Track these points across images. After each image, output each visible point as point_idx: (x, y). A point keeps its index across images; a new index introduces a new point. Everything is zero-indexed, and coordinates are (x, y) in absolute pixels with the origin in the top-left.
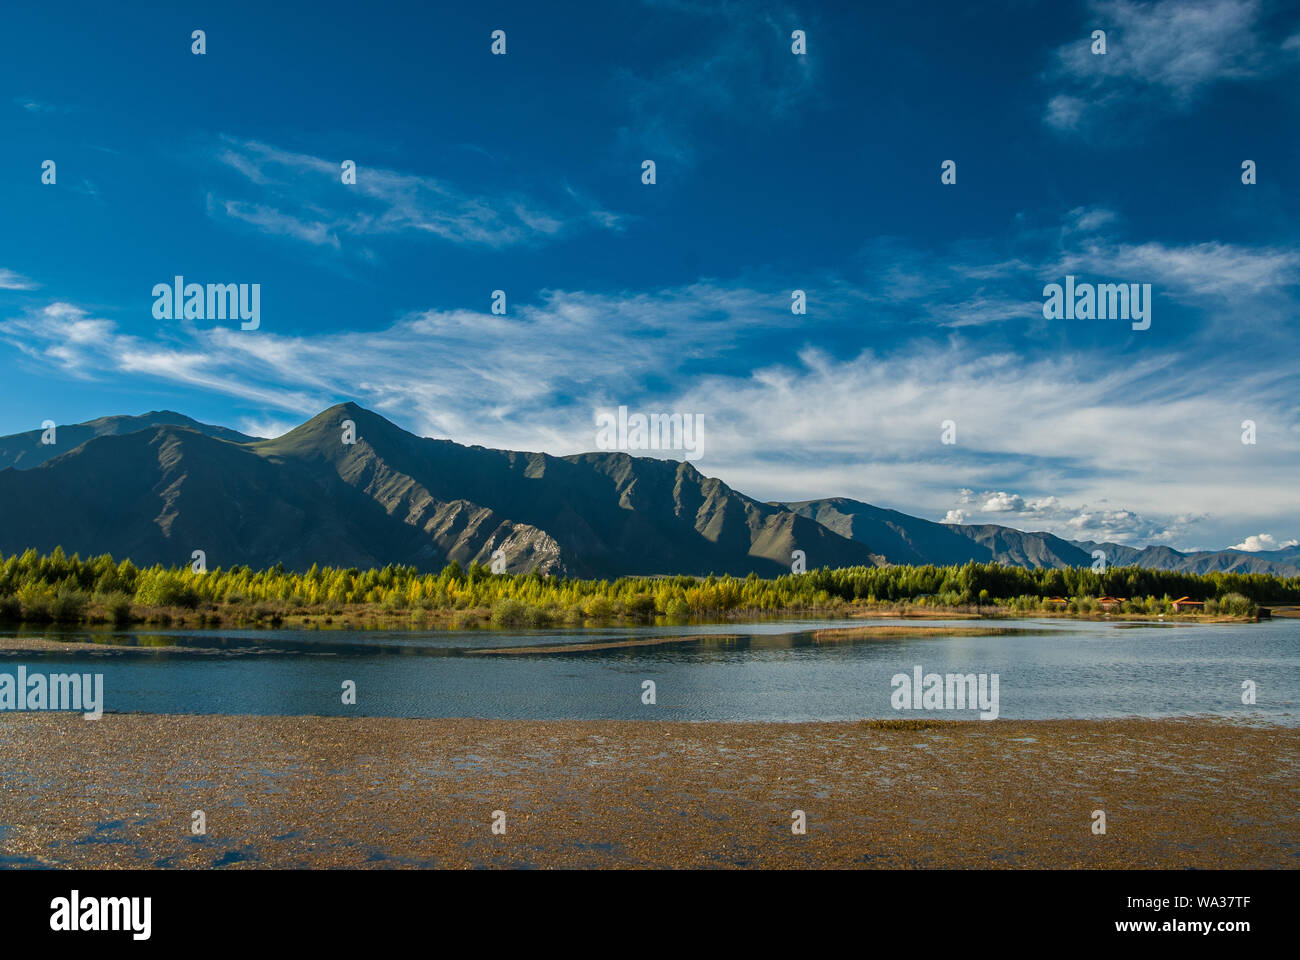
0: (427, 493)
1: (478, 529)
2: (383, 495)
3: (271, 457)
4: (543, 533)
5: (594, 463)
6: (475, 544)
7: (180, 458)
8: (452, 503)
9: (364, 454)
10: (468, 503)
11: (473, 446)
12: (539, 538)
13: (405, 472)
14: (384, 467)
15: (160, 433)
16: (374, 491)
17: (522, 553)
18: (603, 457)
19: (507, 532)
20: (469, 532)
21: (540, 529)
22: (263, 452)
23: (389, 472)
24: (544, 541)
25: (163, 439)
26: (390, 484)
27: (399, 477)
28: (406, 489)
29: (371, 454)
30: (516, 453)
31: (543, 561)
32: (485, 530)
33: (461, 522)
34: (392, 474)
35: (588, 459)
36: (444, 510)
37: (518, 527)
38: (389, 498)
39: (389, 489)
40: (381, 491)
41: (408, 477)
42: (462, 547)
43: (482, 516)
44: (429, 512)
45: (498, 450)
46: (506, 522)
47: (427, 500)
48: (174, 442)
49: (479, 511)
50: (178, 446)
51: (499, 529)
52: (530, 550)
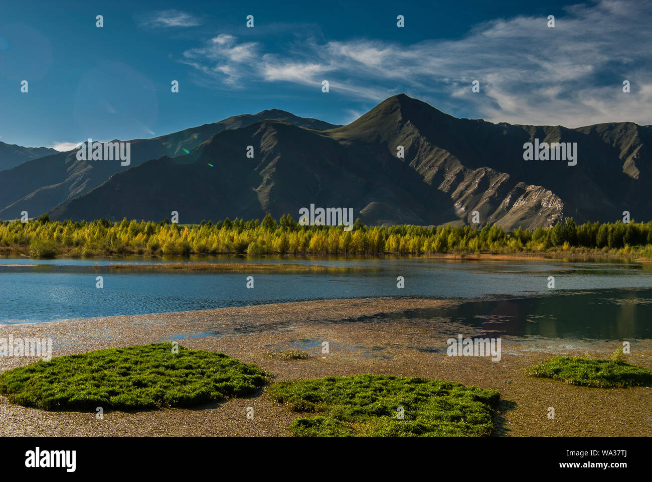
0: (459, 162)
1: (497, 190)
2: (425, 165)
3: (342, 139)
4: (549, 192)
5: (604, 132)
6: (495, 202)
7: (276, 144)
8: (477, 170)
9: (410, 134)
10: (490, 170)
11: (501, 123)
12: (546, 196)
13: (442, 147)
14: (426, 144)
15: (263, 126)
16: (418, 163)
17: (531, 209)
18: (611, 127)
19: (521, 192)
20: (490, 192)
21: (547, 189)
22: (337, 136)
23: (430, 147)
24: (550, 198)
25: (264, 131)
26: (430, 156)
27: (438, 151)
28: (443, 160)
29: (417, 133)
30: (537, 127)
31: (549, 215)
32: (503, 191)
33: (484, 185)
34: (432, 149)
35: (598, 130)
36: (471, 176)
37: (530, 188)
38: (430, 167)
39: (430, 161)
40: (424, 162)
41: (444, 151)
42: (484, 204)
43: (502, 179)
44: (460, 177)
45: (521, 126)
46: (520, 184)
47: (458, 168)
48: (272, 132)
49: (499, 175)
50: (274, 135)
51: (514, 190)
52: (538, 206)
